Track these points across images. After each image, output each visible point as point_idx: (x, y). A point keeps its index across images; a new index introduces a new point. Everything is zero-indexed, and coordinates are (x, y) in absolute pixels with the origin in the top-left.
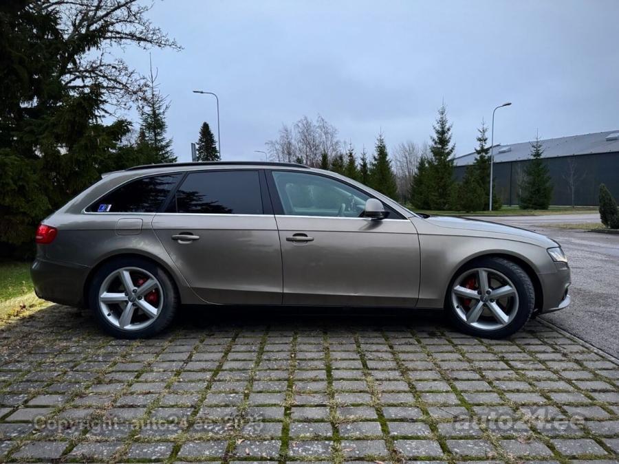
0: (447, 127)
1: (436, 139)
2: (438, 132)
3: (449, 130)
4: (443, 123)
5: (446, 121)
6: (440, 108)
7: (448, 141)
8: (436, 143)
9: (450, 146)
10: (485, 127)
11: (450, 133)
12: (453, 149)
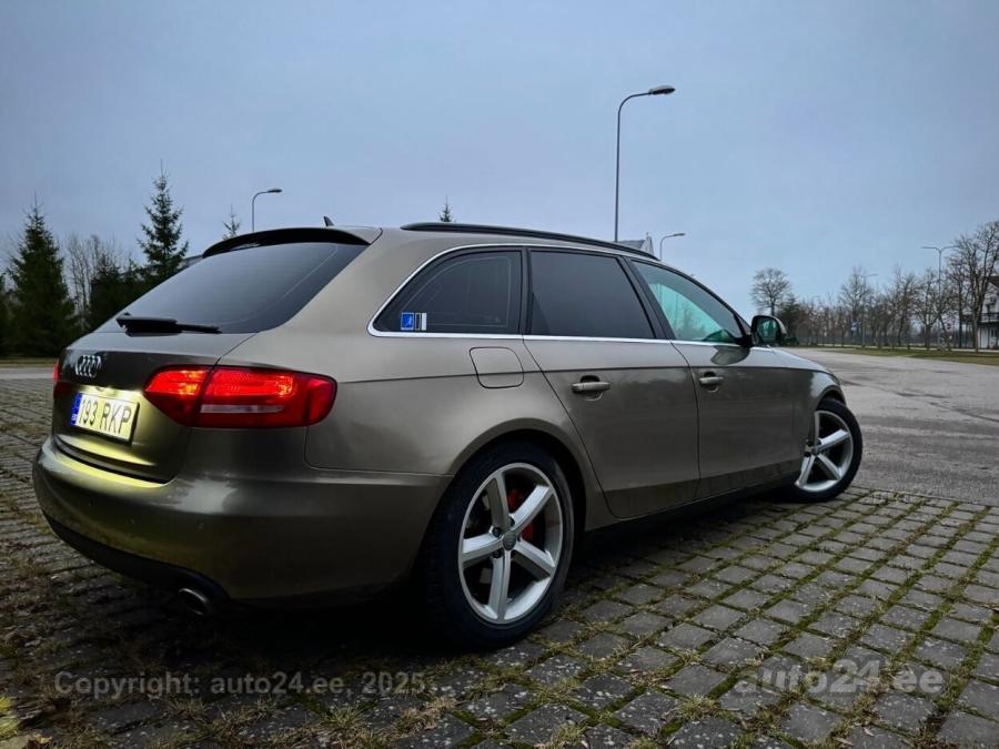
0: (172, 212)
1: (154, 231)
2: (155, 218)
3: (175, 217)
4: (163, 204)
5: (169, 202)
6: (157, 178)
7: (176, 237)
8: (153, 238)
9: (179, 245)
10: (236, 221)
11: (178, 223)
12: (184, 250)
